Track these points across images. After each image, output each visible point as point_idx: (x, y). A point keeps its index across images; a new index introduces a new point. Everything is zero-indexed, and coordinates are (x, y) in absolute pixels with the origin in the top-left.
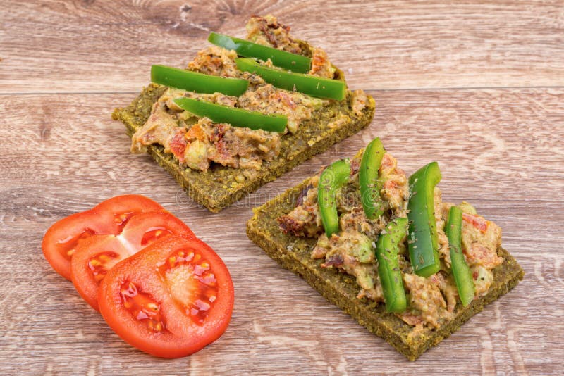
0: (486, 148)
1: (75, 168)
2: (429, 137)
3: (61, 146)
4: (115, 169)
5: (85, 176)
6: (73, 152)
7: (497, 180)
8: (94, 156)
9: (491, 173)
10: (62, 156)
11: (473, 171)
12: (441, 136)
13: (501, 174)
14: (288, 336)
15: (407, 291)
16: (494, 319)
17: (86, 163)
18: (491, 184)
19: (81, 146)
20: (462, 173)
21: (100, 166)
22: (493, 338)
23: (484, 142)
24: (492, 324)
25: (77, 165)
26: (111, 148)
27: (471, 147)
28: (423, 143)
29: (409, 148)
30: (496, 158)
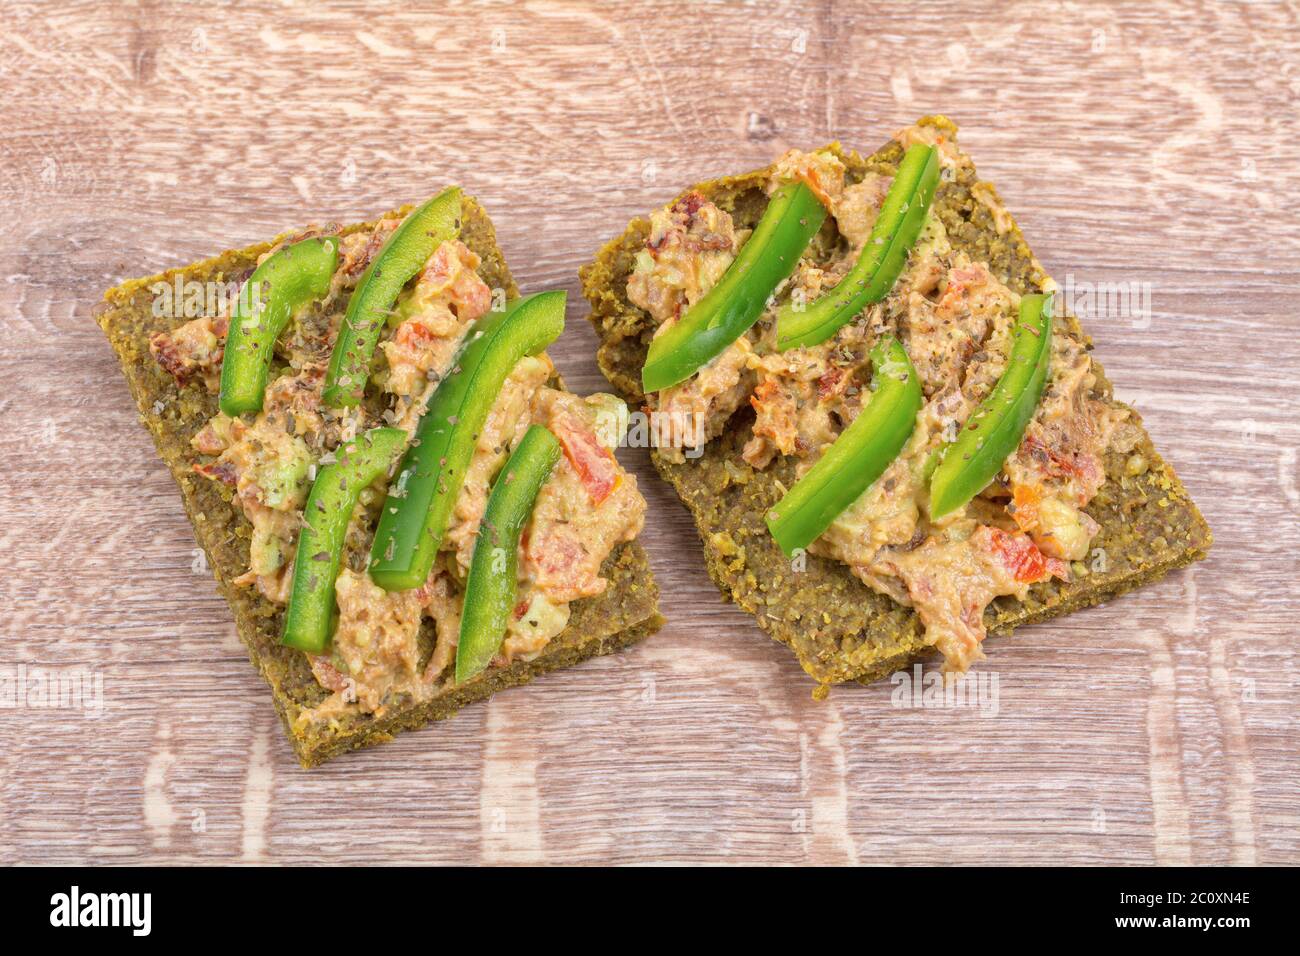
0: (1179, 122)
1: (215, 165)
2: (1046, 87)
3: (181, 100)
4: (311, 168)
5: (240, 190)
6: (211, 117)
7: (1202, 214)
8: (259, 130)
9: (1186, 192)
10: (183, 129)
11: (1149, 187)
12: (1075, 85)
13: (1213, 197)
16: (1181, 606)
17: (242, 151)
18: (1189, 224)
19: (228, 102)
20: (1121, 192)
21: (275, 161)
22: (1177, 659)
23: (1176, 104)
24: (1178, 621)
25: (219, 155)
26: (299, 108)
27: (1145, 116)
28: (1033, 104)
29: (999, 117)
30: (1201, 150)
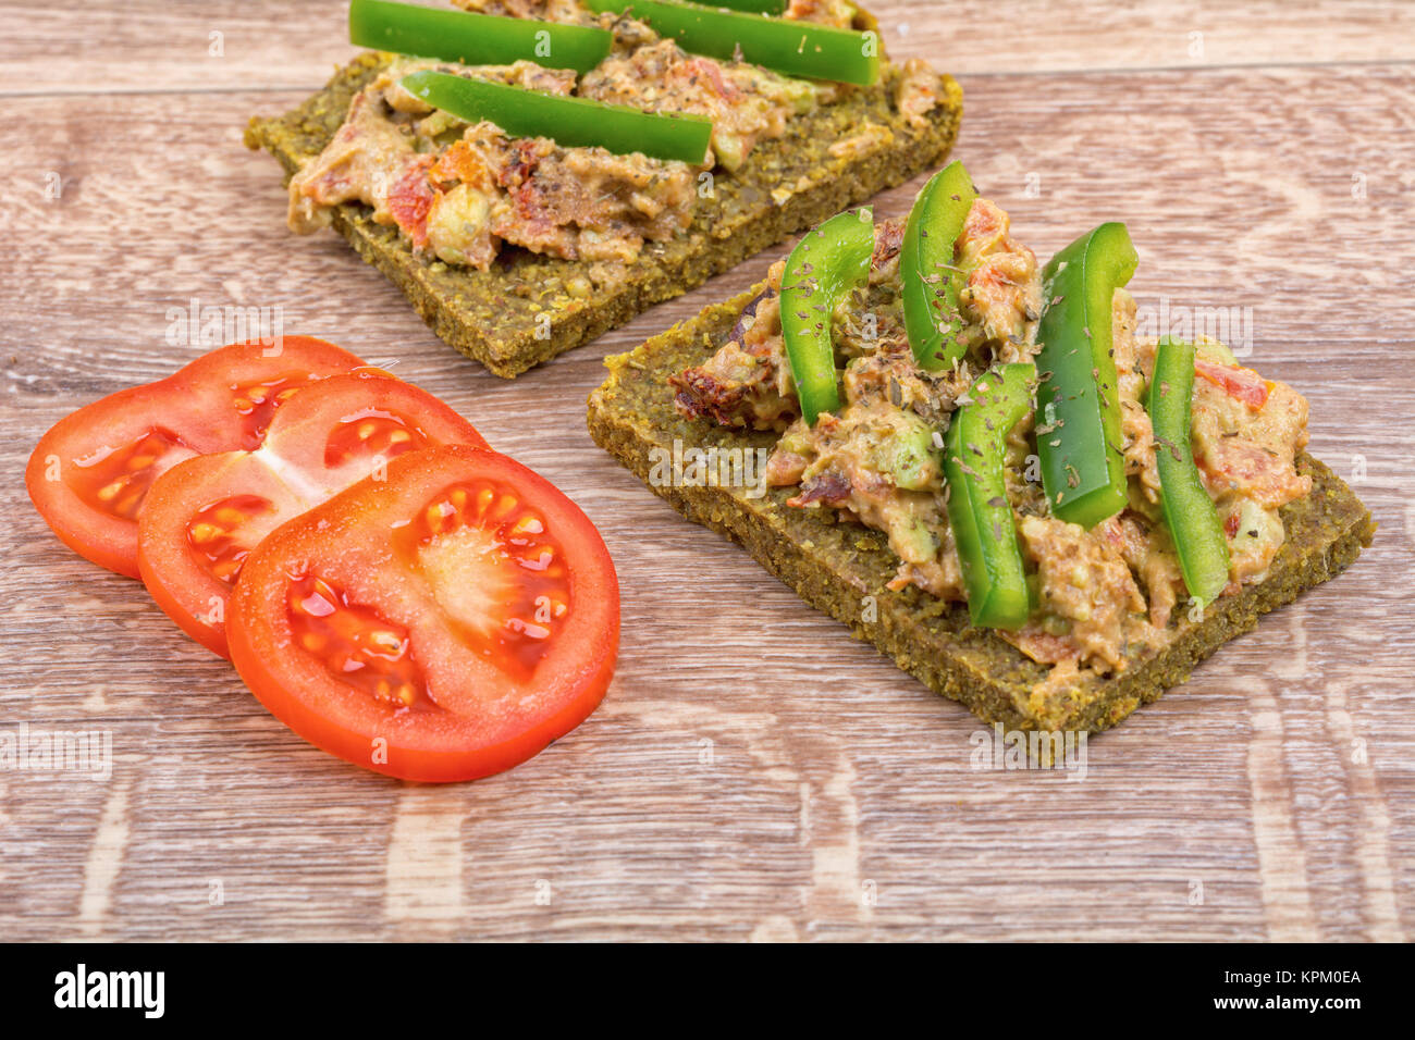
0: (1271, 213)
1: (137, 273)
2: (1111, 187)
3: (102, 220)
4: (246, 274)
5: (162, 294)
6: (136, 233)
7: (1300, 291)
8: (190, 243)
9: (1283, 273)
10: (105, 243)
11: (1234, 269)
12: (1145, 185)
13: (1312, 277)
14: (692, 702)
15: (1032, 566)
16: (1288, 652)
17: (168, 261)
18: (1284, 301)
19: (158, 219)
20: (1202, 275)
21: (206, 269)
22: (1284, 704)
23: (1264, 198)
24: (1284, 667)
25: (143, 264)
26: (239, 223)
27: (1228, 209)
28: (1094, 202)
29: (1056, 214)
30: (1295, 236)
